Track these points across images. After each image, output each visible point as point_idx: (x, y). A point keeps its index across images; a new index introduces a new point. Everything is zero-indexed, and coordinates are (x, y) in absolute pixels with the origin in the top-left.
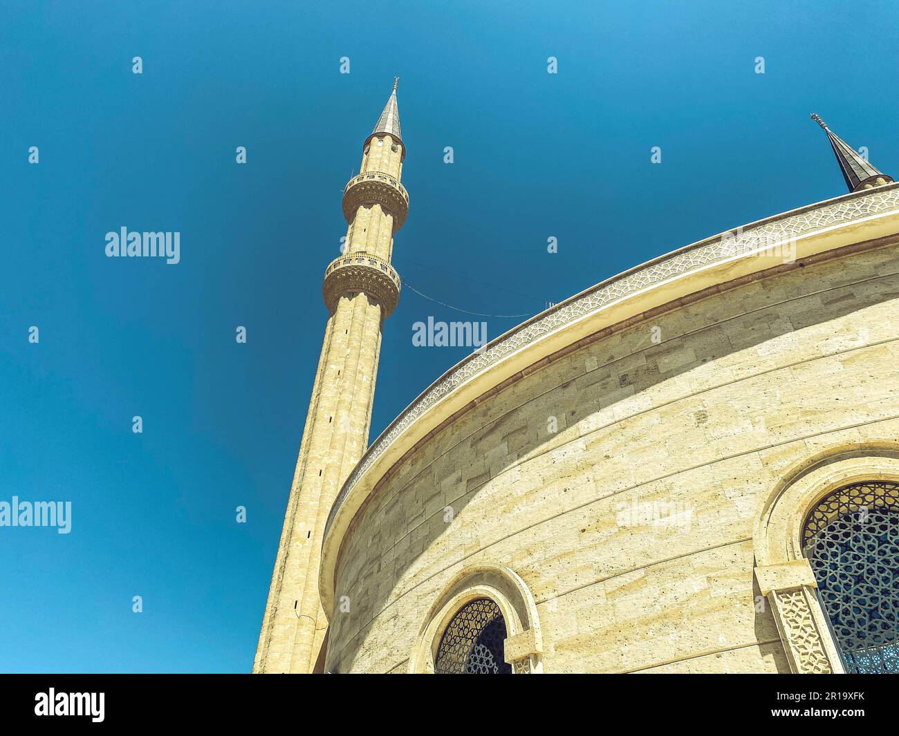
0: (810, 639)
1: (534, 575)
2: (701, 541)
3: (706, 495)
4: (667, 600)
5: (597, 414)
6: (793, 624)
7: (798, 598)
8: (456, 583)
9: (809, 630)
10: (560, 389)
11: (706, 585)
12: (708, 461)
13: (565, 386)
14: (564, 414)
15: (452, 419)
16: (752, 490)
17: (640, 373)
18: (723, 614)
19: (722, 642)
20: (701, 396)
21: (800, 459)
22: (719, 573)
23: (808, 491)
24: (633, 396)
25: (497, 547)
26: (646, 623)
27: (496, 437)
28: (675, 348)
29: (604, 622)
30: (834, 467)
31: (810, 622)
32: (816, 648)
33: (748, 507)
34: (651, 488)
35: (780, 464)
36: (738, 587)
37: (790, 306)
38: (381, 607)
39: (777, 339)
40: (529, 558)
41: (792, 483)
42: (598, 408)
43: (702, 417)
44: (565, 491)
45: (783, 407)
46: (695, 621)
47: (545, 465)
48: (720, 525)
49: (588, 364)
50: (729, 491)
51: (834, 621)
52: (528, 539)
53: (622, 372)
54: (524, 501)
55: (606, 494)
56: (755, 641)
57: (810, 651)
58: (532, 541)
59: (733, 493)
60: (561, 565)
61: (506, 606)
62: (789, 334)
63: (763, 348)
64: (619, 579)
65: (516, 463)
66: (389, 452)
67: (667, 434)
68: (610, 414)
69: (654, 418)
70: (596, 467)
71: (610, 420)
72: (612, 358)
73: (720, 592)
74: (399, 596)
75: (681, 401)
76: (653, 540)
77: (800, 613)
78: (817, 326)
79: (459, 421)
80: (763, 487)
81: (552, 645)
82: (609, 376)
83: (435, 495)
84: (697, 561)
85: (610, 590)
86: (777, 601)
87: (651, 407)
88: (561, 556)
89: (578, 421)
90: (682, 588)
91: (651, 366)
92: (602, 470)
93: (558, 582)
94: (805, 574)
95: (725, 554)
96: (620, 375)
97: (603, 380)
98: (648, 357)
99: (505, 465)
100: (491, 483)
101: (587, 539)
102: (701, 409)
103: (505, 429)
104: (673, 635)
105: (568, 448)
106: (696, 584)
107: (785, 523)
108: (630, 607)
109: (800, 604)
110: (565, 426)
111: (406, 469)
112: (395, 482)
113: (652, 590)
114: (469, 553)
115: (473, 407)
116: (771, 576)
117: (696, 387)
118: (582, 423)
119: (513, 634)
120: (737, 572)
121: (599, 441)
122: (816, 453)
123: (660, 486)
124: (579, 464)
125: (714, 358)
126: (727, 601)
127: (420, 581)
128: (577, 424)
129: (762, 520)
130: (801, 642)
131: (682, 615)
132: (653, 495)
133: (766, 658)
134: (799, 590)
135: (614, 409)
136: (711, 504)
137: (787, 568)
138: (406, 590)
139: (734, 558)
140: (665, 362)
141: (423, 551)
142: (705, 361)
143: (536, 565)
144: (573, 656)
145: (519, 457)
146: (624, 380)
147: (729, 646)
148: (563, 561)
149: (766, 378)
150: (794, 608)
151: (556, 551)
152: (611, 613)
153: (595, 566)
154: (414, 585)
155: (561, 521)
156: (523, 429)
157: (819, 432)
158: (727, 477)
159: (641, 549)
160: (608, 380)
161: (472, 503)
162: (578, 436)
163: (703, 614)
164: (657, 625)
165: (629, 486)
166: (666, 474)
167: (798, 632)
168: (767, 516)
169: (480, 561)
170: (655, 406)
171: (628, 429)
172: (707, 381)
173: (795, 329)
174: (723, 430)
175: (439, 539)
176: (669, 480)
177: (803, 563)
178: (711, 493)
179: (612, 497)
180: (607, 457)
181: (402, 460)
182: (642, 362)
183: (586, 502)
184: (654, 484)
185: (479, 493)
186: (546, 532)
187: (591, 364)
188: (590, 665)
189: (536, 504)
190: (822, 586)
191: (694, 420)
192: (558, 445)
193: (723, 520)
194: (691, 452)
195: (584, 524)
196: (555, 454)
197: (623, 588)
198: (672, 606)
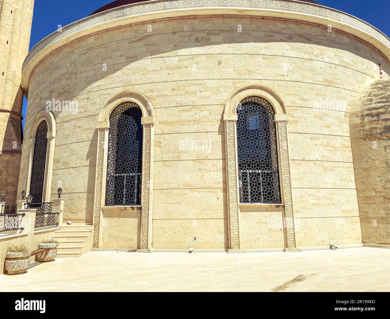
0: (232, 133)
1: (153, 99)
2: (210, 102)
3: (215, 89)
4: (197, 116)
5: (185, 49)
6: (229, 129)
7: (232, 123)
8: (120, 94)
9: (232, 131)
10: (172, 34)
11: (209, 115)
12: (218, 78)
13: (174, 33)
14: (172, 45)
15: (120, 28)
16: (228, 91)
17: (203, 39)
18: (211, 123)
19: (210, 130)
20: (221, 55)
21: (244, 85)
22: (213, 112)
23: (243, 95)
24: (199, 47)
25: (139, 86)
26: (189, 121)
27: (141, 43)
28: (217, 34)
29: (177, 119)
30: (251, 90)
31: (233, 129)
32: (233, 135)
33: (226, 95)
34: (199, 82)
35: (238, 85)
36: (217, 117)
37: (256, 33)
38: (79, 93)
39: (248, 43)
40: (152, 93)
41: (239, 92)
42: (186, 47)
43: (220, 63)
44: (169, 74)
45: (244, 67)
46: (203, 123)
47: (162, 62)
48: (217, 99)
49: (185, 27)
50: (222, 89)
51: (238, 129)
52: (152, 87)
53: (197, 36)
54: (152, 73)
55: (183, 80)
56: (218, 131)
57: (231, 136)
58: (154, 88)
59: (223, 91)
60: (164, 98)
61: (142, 107)
62: (252, 43)
63: (244, 45)
64: (183, 107)
65: (149, 57)
66: (84, 31)
67: (208, 65)
68: (190, 51)
69: (204, 58)
70: (181, 69)
71: (189, 53)
72: (194, 29)
73: (212, 117)
74: (89, 92)
75: (215, 55)
76: (196, 98)
77: (231, 127)
78: (261, 43)
79: (123, 30)
80: (231, 91)
81: (158, 122)
82: (192, 36)
83: (108, 58)
84: (208, 107)
85: (180, 110)
86: (227, 123)
87: (204, 54)
88: (164, 96)
89: (177, 49)
90: (201, 114)
91: (208, 38)
92: (183, 70)
93: (162, 103)
94: (235, 117)
95: (216, 107)
96: (196, 37)
97: (189, 36)
98: (208, 33)
99: (144, 57)
100: (137, 62)
101: (174, 93)
102: (220, 60)
103: (145, 41)
104: (196, 126)
105: (172, 58)
106: (206, 114)
107: (234, 103)
108: (185, 116)
109: (232, 124)
110: (172, 50)
111: (91, 40)
112: (83, 43)
113: (193, 113)
114: (126, 85)
115: (131, 26)
116: (227, 116)
117: (220, 52)
118: (179, 51)
119: (145, 116)
120: (218, 113)
121: (184, 60)
122: (249, 85)
123: (202, 82)
124: (175, 66)
125: (228, 43)
126: (213, 120)
127: (101, 89)
128: (176, 51)
129: (229, 100)
130: (230, 133)
131: (200, 121)
132: (199, 84)
133: (219, 135)
134: (233, 121)
135: (191, 49)
136: (216, 92)
137: (232, 115)
138: (93, 90)
139: (218, 109)
140: (212, 38)
141: (102, 78)
142: (225, 43)
143: (154, 96)
144: (164, 126)
145: (151, 55)
146: (197, 40)
147: (211, 131)
148: (165, 97)
149: (242, 56)
150: (230, 125)
151: (163, 93)
152: (179, 116)
153: (176, 102)
154: (98, 89)
155: (165, 84)
156: (154, 45)
157: (250, 78)
158: (222, 85)
159: (192, 100)
160: (192, 37)
161: (128, 66)
162: (176, 55)
163: (206, 122)
164: (192, 122)
165: (191, 79)
166: (205, 79)
167: (229, 131)
168: (231, 100)
169: (131, 89)
170: (206, 54)
171: (195, 59)
172: (224, 51)
173: (255, 42)
174: (225, 69)
175: (111, 76)
176: (205, 81)
177: (236, 115)
178: (216, 89)
179: (185, 81)
180: (186, 67)
181: (89, 36)
182: (204, 35)
183: (175, 80)
184: (200, 81)
185: (132, 64)
186: (159, 86)
187: (186, 28)
188: (170, 129)
189: (156, 75)
190: (238, 121)
191: (217, 63)
192: (168, 56)
193: (218, 98)
194: (213, 74)
195: (174, 87)
196: (166, 59)
197: (184, 110)
198: (198, 118)
